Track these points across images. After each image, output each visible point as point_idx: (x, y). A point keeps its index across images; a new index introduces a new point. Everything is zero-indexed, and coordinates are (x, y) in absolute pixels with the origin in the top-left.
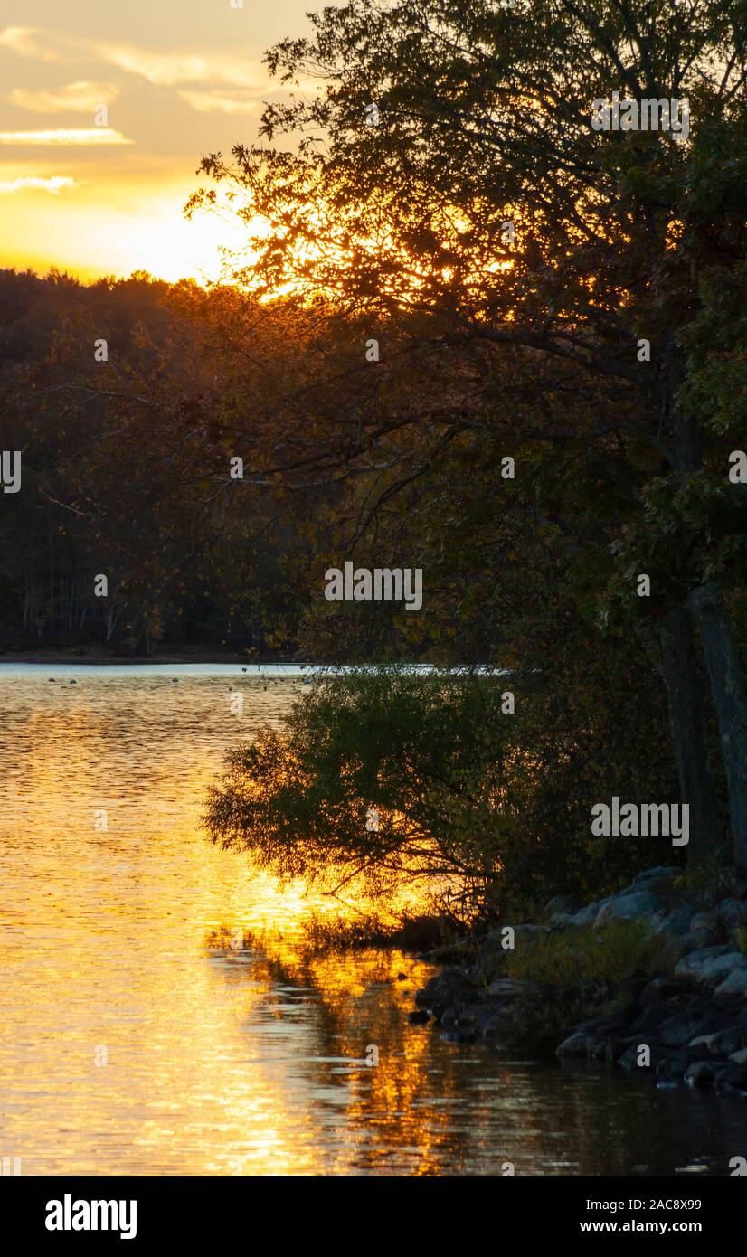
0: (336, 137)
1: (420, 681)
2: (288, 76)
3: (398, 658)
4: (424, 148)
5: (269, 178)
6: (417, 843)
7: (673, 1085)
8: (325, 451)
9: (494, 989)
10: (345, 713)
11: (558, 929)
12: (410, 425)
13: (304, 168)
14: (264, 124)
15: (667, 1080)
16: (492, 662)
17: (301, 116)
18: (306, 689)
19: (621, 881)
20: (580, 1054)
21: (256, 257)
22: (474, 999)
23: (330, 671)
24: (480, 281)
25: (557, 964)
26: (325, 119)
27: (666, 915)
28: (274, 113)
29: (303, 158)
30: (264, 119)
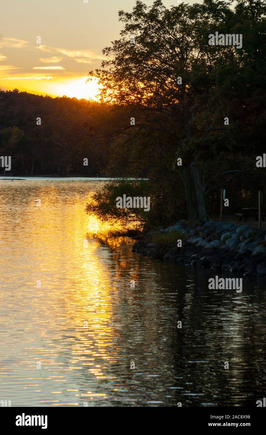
0: (116, 68)
1: (131, 181)
2: (107, 55)
3: (127, 177)
4: (134, 70)
5: (103, 76)
6: (131, 214)
7: (188, 265)
8: (114, 133)
9: (149, 245)
10: (116, 188)
11: (162, 232)
12: (131, 128)
13: (111, 74)
14: (102, 65)
15: (187, 264)
16: (146, 177)
17: (110, 63)
18: (107, 183)
19: (174, 223)
20: (168, 258)
21: (100, 92)
22: (145, 247)
23: (112, 179)
24: (146, 98)
25: (163, 240)
26: (115, 64)
27: (185, 230)
28: (104, 62)
29: (110, 72)
30: (102, 64)
